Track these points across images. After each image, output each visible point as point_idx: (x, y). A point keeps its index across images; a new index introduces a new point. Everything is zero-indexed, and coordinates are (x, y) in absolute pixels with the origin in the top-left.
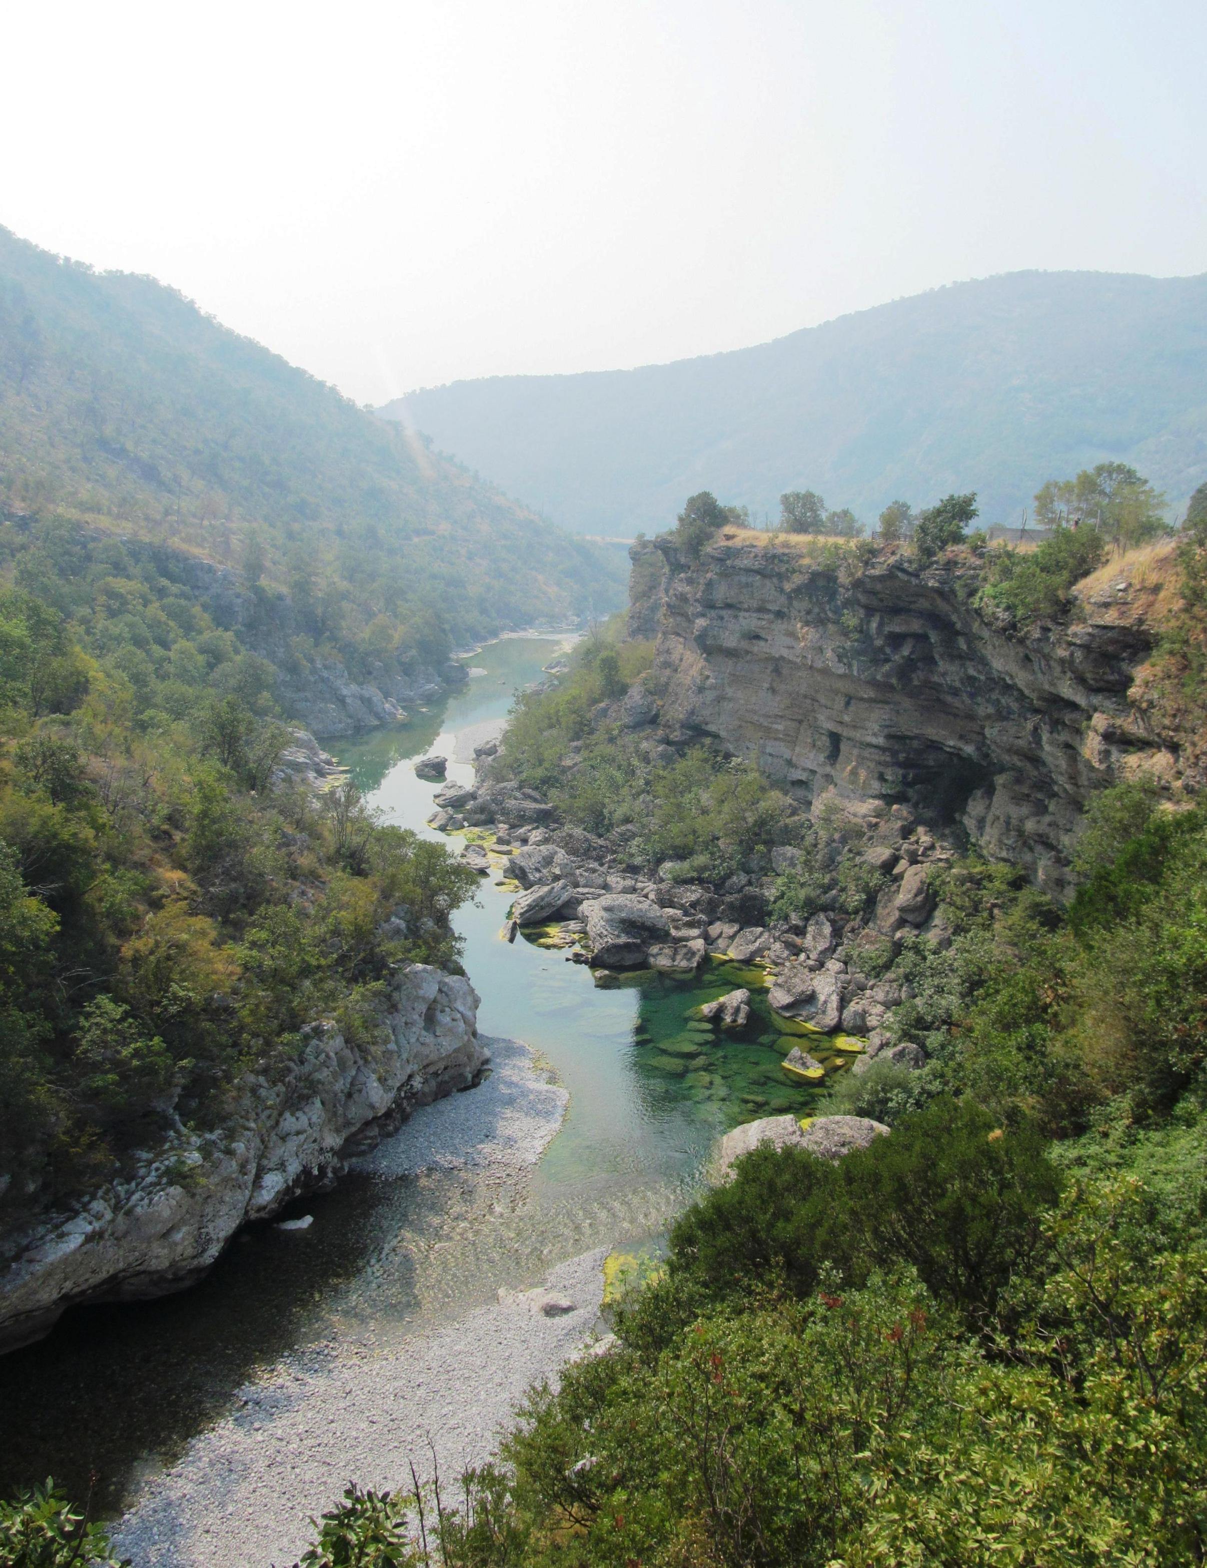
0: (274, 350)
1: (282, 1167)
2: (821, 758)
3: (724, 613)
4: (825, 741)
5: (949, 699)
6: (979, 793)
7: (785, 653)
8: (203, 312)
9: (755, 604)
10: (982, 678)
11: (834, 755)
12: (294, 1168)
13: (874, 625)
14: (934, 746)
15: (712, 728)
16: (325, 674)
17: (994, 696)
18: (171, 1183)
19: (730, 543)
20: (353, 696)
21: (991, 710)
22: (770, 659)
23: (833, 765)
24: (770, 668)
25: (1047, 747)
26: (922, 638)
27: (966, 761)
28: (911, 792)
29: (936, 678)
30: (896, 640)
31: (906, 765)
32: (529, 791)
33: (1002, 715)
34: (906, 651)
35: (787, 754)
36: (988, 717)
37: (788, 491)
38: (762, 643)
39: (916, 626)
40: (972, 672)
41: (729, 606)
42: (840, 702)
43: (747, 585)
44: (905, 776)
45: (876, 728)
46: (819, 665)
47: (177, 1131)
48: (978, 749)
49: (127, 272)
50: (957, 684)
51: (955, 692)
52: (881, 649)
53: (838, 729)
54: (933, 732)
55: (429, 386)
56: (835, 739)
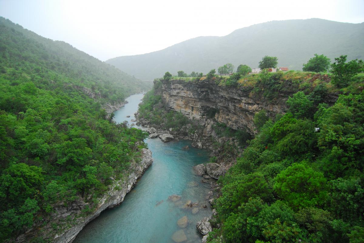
0: (87, 53)
1: (130, 184)
2: (191, 110)
3: (173, 90)
4: (191, 108)
5: (211, 100)
6: (217, 113)
7: (184, 95)
8: (74, 47)
9: (178, 88)
10: (217, 96)
11: (192, 110)
12: (132, 184)
13: (199, 90)
14: (208, 107)
15: (173, 107)
16: (107, 104)
17: (220, 99)
18: (116, 190)
19: (173, 79)
20: (113, 107)
21: (219, 101)
22: (181, 96)
23: (193, 111)
24: (181, 98)
25: (230, 106)
26: (207, 91)
27: (214, 109)
28: (205, 114)
29: (209, 97)
30: (202, 92)
31: (204, 110)
32: (146, 119)
33: (221, 102)
34: (204, 93)
35: (185, 110)
36: (218, 102)
37: (178, 71)
38: (180, 94)
39: (206, 90)
40: (215, 96)
41: (174, 89)
42: (193, 102)
43: (177, 85)
44: (204, 112)
45: (199, 105)
46: (190, 96)
47: (114, 181)
48: (216, 107)
49: (59, 41)
50: (213, 98)
51: (212, 99)
52: (200, 93)
53: (193, 106)
54: (208, 105)
55: (112, 58)
56: (193, 107)
